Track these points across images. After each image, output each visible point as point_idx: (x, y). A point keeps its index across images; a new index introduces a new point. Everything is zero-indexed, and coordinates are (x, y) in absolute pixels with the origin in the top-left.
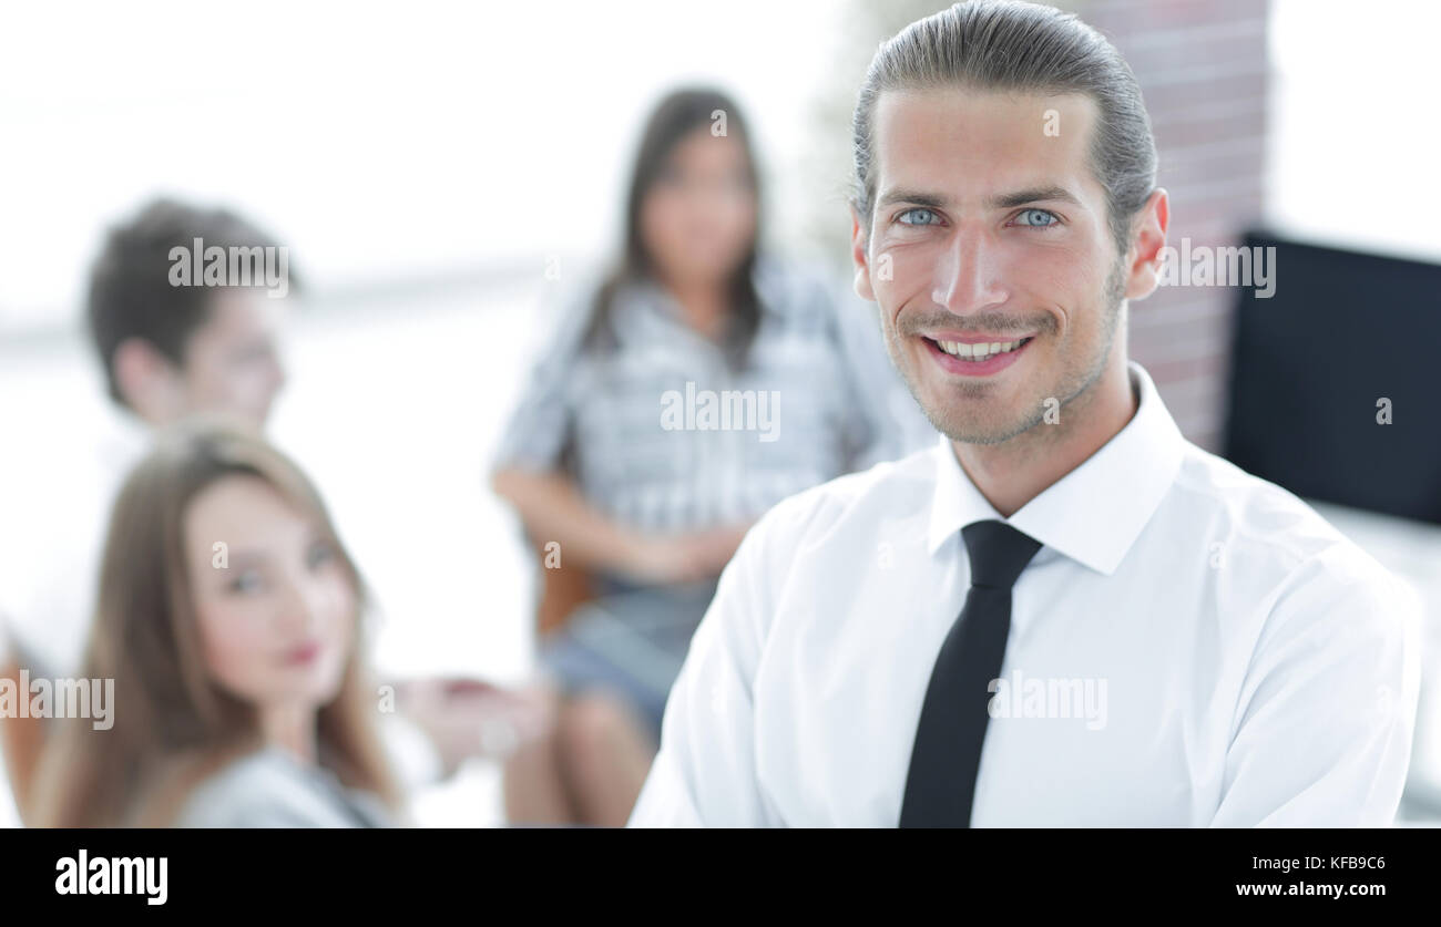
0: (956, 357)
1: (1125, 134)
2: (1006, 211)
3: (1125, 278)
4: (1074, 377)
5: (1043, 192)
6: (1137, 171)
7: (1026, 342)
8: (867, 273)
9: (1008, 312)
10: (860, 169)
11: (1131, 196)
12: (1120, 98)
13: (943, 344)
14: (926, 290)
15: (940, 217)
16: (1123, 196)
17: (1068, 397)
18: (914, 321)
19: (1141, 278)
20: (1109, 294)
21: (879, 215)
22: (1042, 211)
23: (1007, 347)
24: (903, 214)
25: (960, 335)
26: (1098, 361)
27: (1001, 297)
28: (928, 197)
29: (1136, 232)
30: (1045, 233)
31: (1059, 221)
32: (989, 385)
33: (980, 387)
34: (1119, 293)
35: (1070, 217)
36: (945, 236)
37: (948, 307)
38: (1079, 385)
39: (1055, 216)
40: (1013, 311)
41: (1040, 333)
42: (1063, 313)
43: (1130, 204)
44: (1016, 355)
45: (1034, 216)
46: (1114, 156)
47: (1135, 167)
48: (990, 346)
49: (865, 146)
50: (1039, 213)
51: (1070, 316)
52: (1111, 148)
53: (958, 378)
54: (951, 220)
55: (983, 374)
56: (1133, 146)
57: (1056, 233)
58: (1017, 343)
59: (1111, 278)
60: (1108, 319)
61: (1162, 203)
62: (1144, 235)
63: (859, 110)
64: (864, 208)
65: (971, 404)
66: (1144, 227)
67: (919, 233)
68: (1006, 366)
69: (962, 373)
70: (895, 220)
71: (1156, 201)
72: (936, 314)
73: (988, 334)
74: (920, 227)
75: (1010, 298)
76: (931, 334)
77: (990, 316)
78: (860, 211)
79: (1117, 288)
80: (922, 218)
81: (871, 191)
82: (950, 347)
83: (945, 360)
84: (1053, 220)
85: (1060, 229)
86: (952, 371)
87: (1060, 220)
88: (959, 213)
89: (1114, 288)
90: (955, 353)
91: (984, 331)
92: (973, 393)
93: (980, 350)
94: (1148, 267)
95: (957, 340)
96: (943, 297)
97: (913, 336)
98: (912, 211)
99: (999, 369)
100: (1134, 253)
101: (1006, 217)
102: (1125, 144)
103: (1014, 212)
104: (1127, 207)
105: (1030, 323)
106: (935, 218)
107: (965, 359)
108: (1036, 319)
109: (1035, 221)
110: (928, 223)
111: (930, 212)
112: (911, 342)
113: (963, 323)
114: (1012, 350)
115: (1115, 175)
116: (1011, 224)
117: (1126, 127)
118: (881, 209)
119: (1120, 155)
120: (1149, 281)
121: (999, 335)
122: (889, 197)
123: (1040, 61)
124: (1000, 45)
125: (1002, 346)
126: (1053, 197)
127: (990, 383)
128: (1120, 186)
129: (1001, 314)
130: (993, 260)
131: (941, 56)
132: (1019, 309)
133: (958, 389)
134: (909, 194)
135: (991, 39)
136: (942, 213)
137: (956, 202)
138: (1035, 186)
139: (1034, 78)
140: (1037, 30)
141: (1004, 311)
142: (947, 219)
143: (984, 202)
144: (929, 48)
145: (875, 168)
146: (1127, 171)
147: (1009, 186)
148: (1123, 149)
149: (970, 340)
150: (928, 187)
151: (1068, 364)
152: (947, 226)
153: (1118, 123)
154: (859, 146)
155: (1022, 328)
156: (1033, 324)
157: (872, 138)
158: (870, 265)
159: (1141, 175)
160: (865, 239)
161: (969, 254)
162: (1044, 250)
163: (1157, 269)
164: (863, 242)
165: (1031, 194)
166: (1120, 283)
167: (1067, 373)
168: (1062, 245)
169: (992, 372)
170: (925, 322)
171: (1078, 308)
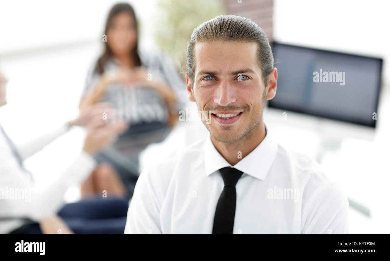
0: (221, 118)
2: (235, 76)
3: (267, 94)
4: (254, 123)
5: (245, 70)
7: (240, 114)
8: (192, 94)
11: (268, 70)
12: (265, 43)
13: (217, 114)
14: (211, 100)
15: (214, 78)
16: (266, 70)
17: (252, 129)
18: (209, 109)
19: (270, 94)
20: (263, 98)
21: (197, 77)
22: (245, 76)
23: (236, 115)
24: (204, 78)
25: (221, 112)
26: (260, 118)
27: (234, 100)
28: (212, 72)
29: (269, 80)
30: (246, 81)
32: (231, 127)
33: (229, 127)
35: (253, 77)
36: (217, 83)
37: (220, 104)
38: (255, 125)
39: (248, 77)
40: (237, 105)
41: (244, 111)
42: (251, 105)
44: (238, 117)
46: (264, 59)
47: (268, 62)
48: (231, 114)
49: (192, 58)
50: (244, 76)
51: (253, 105)
52: (263, 57)
53: (223, 125)
55: (230, 123)
57: (248, 82)
58: (238, 114)
59: (263, 94)
60: (263, 105)
61: (275, 72)
62: (271, 81)
63: (189, 47)
65: (226, 132)
66: (271, 79)
67: (209, 83)
68: (236, 120)
69: (224, 123)
70: (202, 79)
71: (274, 72)
72: (216, 106)
73: (231, 111)
74: (210, 81)
75: (237, 100)
76: (214, 112)
77: (231, 106)
79: (265, 97)
80: (210, 78)
81: (194, 71)
82: (219, 115)
83: (218, 119)
84: (247, 78)
85: (250, 81)
86: (221, 123)
87: (250, 78)
88: (221, 77)
91: (229, 111)
92: (227, 128)
93: (228, 116)
94: (272, 90)
96: (218, 101)
98: (207, 77)
99: (234, 122)
100: (269, 86)
101: (234, 78)
102: (266, 55)
104: (267, 73)
106: (213, 78)
107: (224, 119)
108: (244, 107)
109: (242, 78)
110: (212, 80)
115: (264, 65)
116: (236, 79)
117: (266, 51)
118: (198, 76)
119: (265, 59)
120: (273, 94)
121: (234, 112)
122: (200, 73)
123: (243, 33)
124: (231, 28)
125: (234, 115)
126: (248, 72)
127: (232, 126)
128: (265, 67)
129: (234, 105)
130: (231, 90)
131: (214, 32)
132: (239, 104)
133: (222, 128)
134: (208, 72)
135: (229, 26)
136: (216, 77)
137: (220, 74)
138: (243, 69)
139: (241, 37)
140: (241, 24)
141: (235, 104)
142: (217, 79)
143: (228, 73)
144: (210, 30)
145: (195, 64)
146: (267, 63)
147: (235, 69)
148: (266, 57)
149: (226, 113)
150: (212, 69)
151: (253, 119)
152: (217, 80)
153: (264, 50)
154: (189, 58)
155: (240, 109)
156: (243, 108)
157: (194, 56)
158: (193, 92)
159: (270, 64)
160: (192, 84)
161: (225, 88)
162: (245, 87)
163: (275, 91)
164: (190, 85)
165: (242, 71)
166: (265, 95)
167: (252, 122)
168: (251, 85)
169: (232, 123)
170: (212, 109)
171: (255, 103)
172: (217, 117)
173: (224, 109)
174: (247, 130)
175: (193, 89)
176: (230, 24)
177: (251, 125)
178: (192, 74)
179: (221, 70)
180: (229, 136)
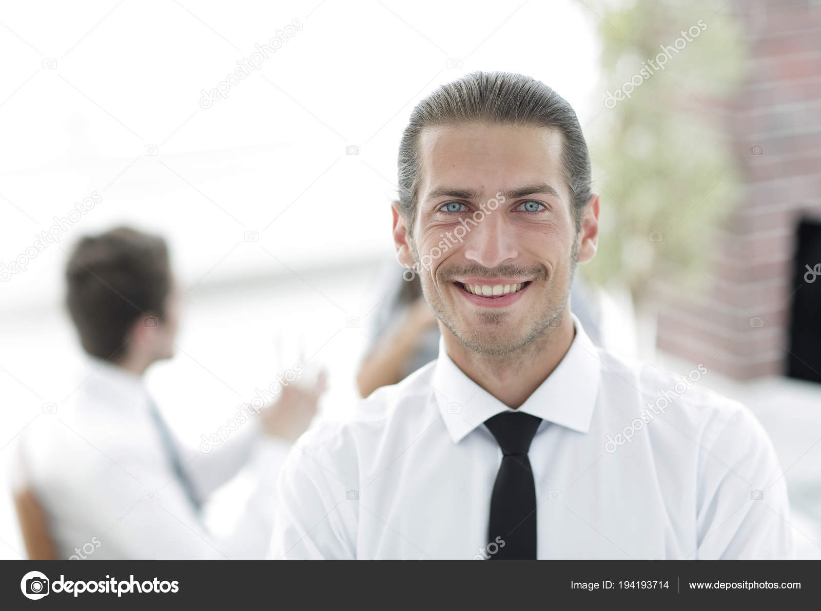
0: (482, 296)
2: (513, 200)
3: (579, 248)
4: (552, 310)
5: (538, 188)
7: (526, 284)
9: (518, 265)
11: (583, 195)
13: (471, 288)
14: (459, 252)
15: (466, 206)
16: (579, 194)
18: (450, 272)
19: (586, 250)
20: (572, 257)
21: (424, 204)
22: (535, 202)
23: (514, 288)
24: (443, 206)
25: (485, 279)
26: (564, 301)
27: (514, 255)
28: (463, 191)
29: (585, 218)
30: (538, 216)
33: (497, 316)
34: (576, 258)
35: (553, 205)
37: (480, 262)
38: (554, 315)
39: (544, 206)
40: (520, 264)
41: (536, 279)
42: (550, 266)
43: (582, 200)
44: (521, 294)
45: (528, 205)
46: (575, 168)
47: (585, 176)
48: (504, 286)
50: (531, 203)
51: (554, 268)
52: (574, 162)
53: (483, 309)
54: (476, 207)
55: (501, 306)
56: (584, 163)
57: (544, 216)
58: (520, 286)
61: (597, 201)
62: (587, 222)
65: (492, 328)
66: (588, 216)
67: (452, 218)
68: (514, 302)
69: (486, 306)
70: (437, 209)
71: (594, 201)
73: (504, 278)
74: (454, 213)
75: (519, 255)
76: (461, 279)
77: (505, 267)
80: (454, 207)
81: (416, 193)
82: (477, 290)
83: (474, 299)
84: (541, 208)
85: (547, 213)
86: (479, 304)
87: (546, 207)
88: (482, 203)
89: (574, 254)
90: (480, 294)
91: (501, 277)
92: (492, 319)
93: (497, 290)
94: (590, 242)
95: (481, 283)
96: (474, 256)
97: (448, 282)
98: (447, 205)
99: (510, 303)
100: (583, 233)
102: (581, 160)
103: (516, 202)
104: (580, 202)
105: (530, 272)
106: (463, 208)
107: (486, 297)
108: (534, 269)
109: (529, 208)
110: (458, 211)
111: (460, 204)
112: (447, 286)
113: (487, 272)
114: (516, 291)
115: (575, 180)
116: (514, 209)
117: (581, 150)
118: (428, 201)
119: (578, 168)
120: (591, 251)
121: (512, 279)
122: (435, 193)
123: (531, 104)
124: (506, 94)
125: (511, 287)
126: (542, 191)
127: (504, 313)
128: (577, 187)
129: (513, 266)
130: (507, 232)
131: (467, 102)
132: (525, 262)
133: (482, 318)
134: (450, 191)
135: (499, 91)
136: (469, 203)
137: (482, 195)
138: (533, 184)
139: (528, 117)
140: (527, 86)
141: (515, 263)
142: (472, 207)
144: (458, 97)
145: (420, 176)
146: (580, 178)
148: (580, 163)
149: (492, 284)
150: (464, 185)
152: (473, 212)
153: (575, 147)
154: (405, 165)
155: (525, 275)
156: (532, 273)
157: (419, 157)
158: (412, 243)
159: (587, 182)
160: (408, 226)
161: (493, 227)
162: (537, 226)
163: (595, 244)
164: (404, 228)
165: (530, 189)
166: (577, 250)
167: (549, 307)
168: (549, 223)
169: (506, 305)
170: (458, 272)
171: (558, 263)
172: (471, 293)
173: (487, 274)
174: (538, 324)
175: (411, 233)
176: (501, 85)
178: (411, 202)
179: (483, 187)
180: (498, 339)
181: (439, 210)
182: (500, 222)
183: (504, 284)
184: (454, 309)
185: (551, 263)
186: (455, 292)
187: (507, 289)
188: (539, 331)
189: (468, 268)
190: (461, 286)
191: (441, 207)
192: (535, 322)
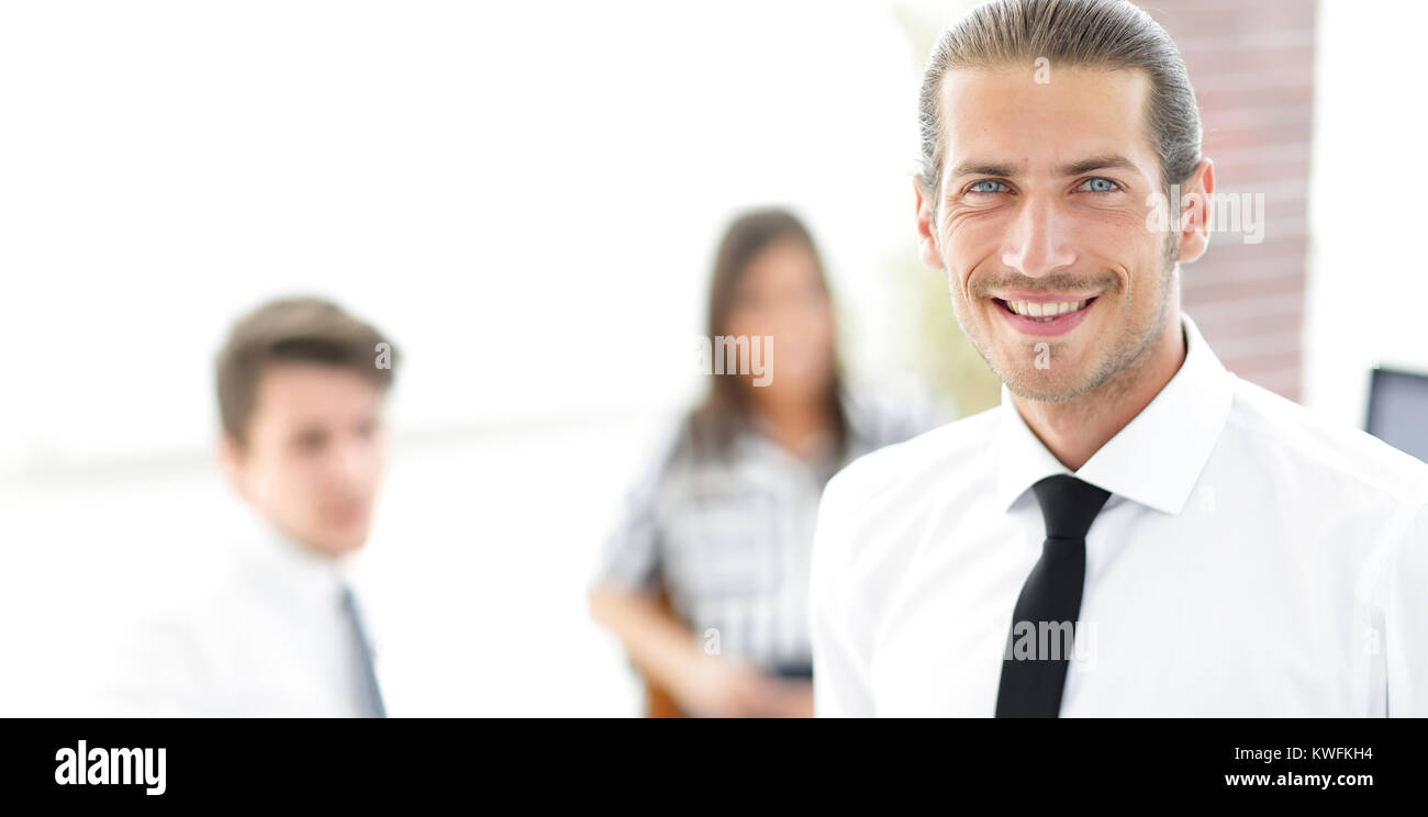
0: (1028, 318)
1: (1177, 105)
2: (1071, 179)
3: (1179, 241)
4: (1135, 335)
5: (1104, 161)
6: (1187, 140)
7: (1090, 302)
8: (932, 243)
9: (1077, 273)
10: (925, 145)
11: (1182, 165)
13: (1013, 305)
14: (992, 254)
15: (1006, 186)
16: (1176, 164)
18: (984, 283)
19: (1191, 243)
20: (1165, 255)
21: (949, 184)
22: (1105, 179)
23: (1075, 306)
24: (973, 186)
25: (1031, 294)
26: (1155, 319)
27: (1068, 260)
28: (999, 167)
30: (1105, 198)
31: (1119, 188)
32: (1059, 345)
34: (1174, 255)
35: (1130, 183)
36: (1014, 204)
37: (1022, 270)
39: (1116, 184)
40: (1080, 272)
41: (1103, 293)
42: (1126, 273)
43: (1182, 171)
44: (1083, 314)
45: (1096, 183)
46: (1168, 127)
47: (1186, 137)
48: (1059, 304)
49: (932, 123)
50: (1100, 181)
51: (1132, 276)
52: (1165, 119)
53: (1030, 337)
54: (1019, 189)
55: (1053, 334)
56: (1184, 117)
57: (1115, 198)
58: (1083, 303)
59: (1167, 241)
60: (1164, 279)
61: (1209, 172)
63: (923, 88)
64: (931, 181)
67: (987, 201)
68: (1075, 325)
69: (1033, 333)
70: (965, 191)
71: (1204, 171)
72: (1006, 275)
73: (1058, 293)
74: (990, 195)
75: (1077, 260)
76: (1001, 294)
77: (1058, 276)
78: (926, 185)
79: (1172, 251)
80: (990, 186)
81: (939, 165)
82: (1022, 308)
83: (1016, 321)
84: (1114, 187)
85: (1120, 195)
86: (1024, 331)
87: (1120, 186)
88: (1027, 182)
89: (1169, 251)
90: (1025, 314)
91: (1052, 291)
93: (1049, 309)
95: (1025, 298)
96: (1014, 261)
97: (984, 298)
98: (980, 183)
99: (1067, 330)
101: (1069, 185)
102: (1178, 115)
103: (1076, 181)
104: (1179, 174)
105: (1095, 284)
106: (1002, 188)
107: (1034, 319)
108: (1101, 279)
109: (1097, 188)
110: (996, 191)
111: (998, 183)
112: (983, 305)
113: (1033, 283)
114: (1080, 309)
115: (1169, 144)
116: (1075, 189)
117: (1177, 99)
118: (952, 181)
119: (1172, 125)
120: (1199, 244)
121: (1067, 295)
122: (960, 170)
123: (1097, 38)
124: (1061, 25)
125: (1069, 306)
126: (1115, 165)
127: (1061, 343)
128: (1173, 154)
129: (1069, 275)
130: (1059, 224)
131: (1005, 35)
132: (1087, 270)
133: (1029, 348)
134: (980, 166)
135: (1052, 18)
136: (1008, 182)
137: (1025, 172)
138: (1097, 156)
139: (1094, 54)
140: (1093, 9)
141: (1069, 271)
142: (1014, 188)
143: (1051, 171)
144: (993, 28)
145: (943, 143)
146: (1178, 141)
147: (1075, 156)
148: (1176, 119)
149: (1040, 300)
150: (998, 158)
151: (1129, 321)
152: (1015, 194)
153: (1169, 95)
154: (925, 123)
155: (1088, 288)
156: (1098, 284)
157: (940, 115)
158: (937, 234)
159: (1191, 144)
160: (931, 211)
161: (1040, 219)
162: (1106, 214)
163: (1206, 233)
164: (928, 214)
165: (1094, 163)
166: (1174, 245)
167: (1128, 330)
168: (1123, 209)
169: (1062, 332)
170: (995, 283)
171: (1138, 268)
172: (1013, 313)
173: (1034, 287)
174: (1110, 356)
175: (934, 222)
176: (1056, 8)
177: (1124, 339)
178: (933, 177)
179: (1026, 160)
180: (1051, 380)
181: (968, 191)
182: (1051, 210)
183: (1058, 300)
184: (991, 337)
185: (1126, 270)
186: (994, 313)
187: (1064, 308)
188: (1114, 365)
189: (1008, 278)
190: (1001, 304)
191: (970, 187)
192: (1107, 354)
